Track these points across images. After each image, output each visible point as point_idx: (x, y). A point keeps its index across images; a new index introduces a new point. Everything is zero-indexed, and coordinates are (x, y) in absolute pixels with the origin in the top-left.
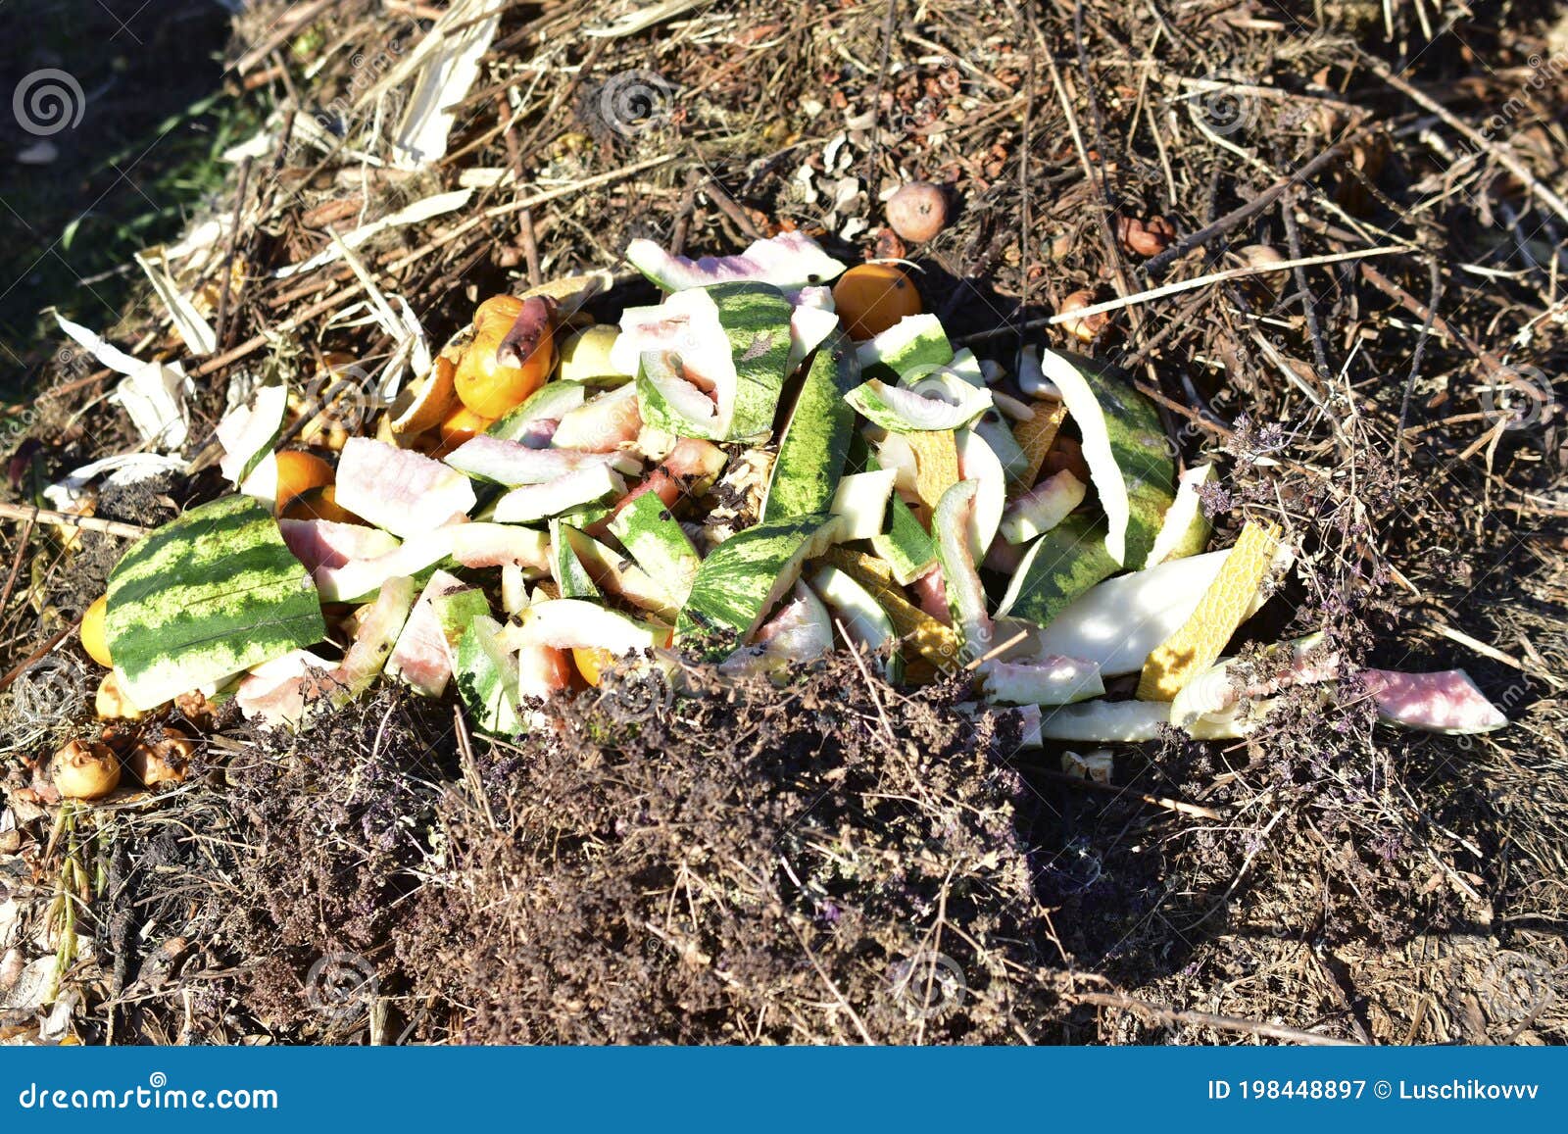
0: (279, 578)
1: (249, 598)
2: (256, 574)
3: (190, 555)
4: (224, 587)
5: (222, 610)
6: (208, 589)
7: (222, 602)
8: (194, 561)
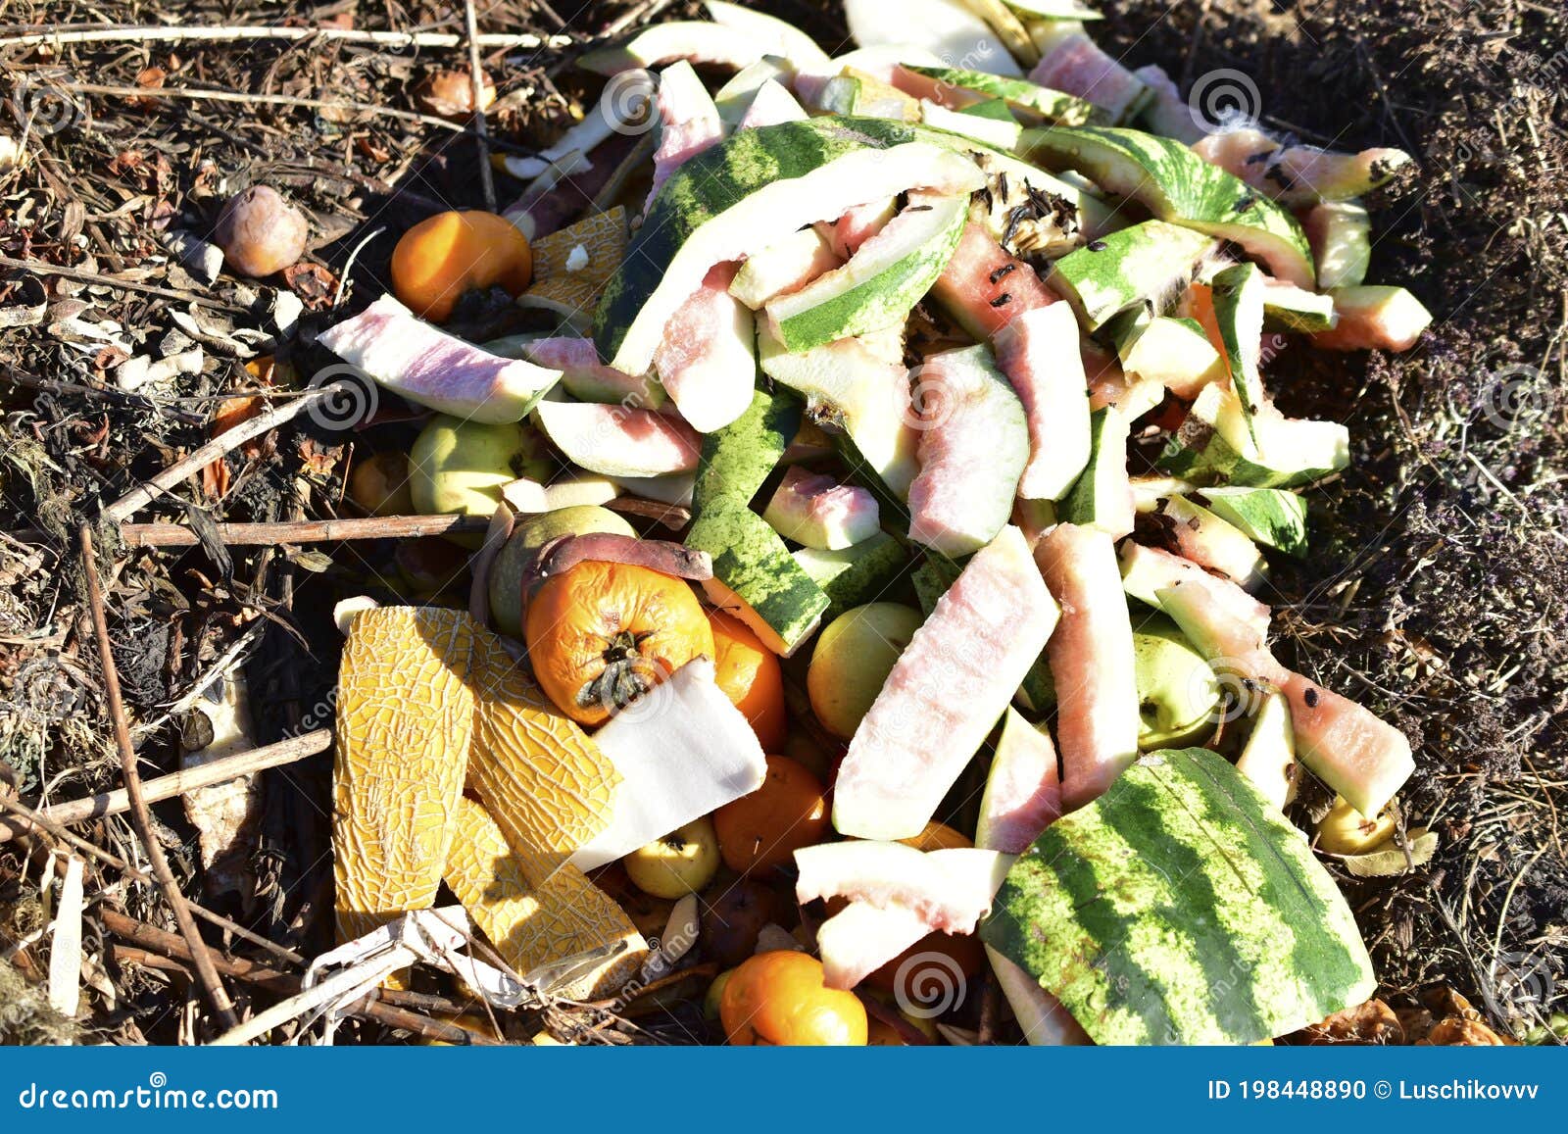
0: (1161, 790)
1: (1209, 818)
2: (1165, 818)
3: (1159, 912)
4: (1204, 850)
5: (1242, 846)
6: (1214, 871)
7: (1230, 848)
8: (1169, 903)
